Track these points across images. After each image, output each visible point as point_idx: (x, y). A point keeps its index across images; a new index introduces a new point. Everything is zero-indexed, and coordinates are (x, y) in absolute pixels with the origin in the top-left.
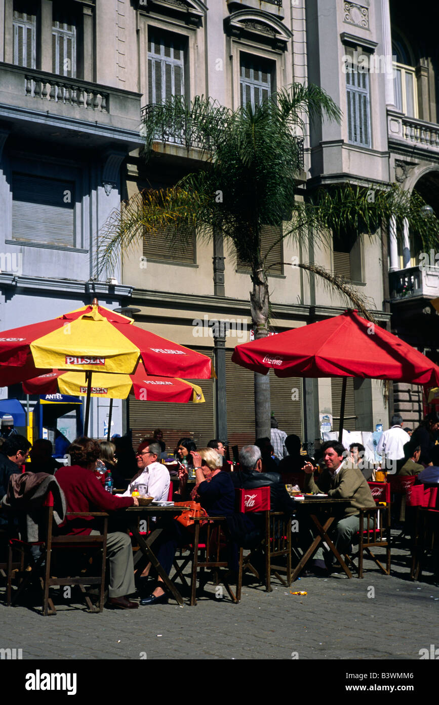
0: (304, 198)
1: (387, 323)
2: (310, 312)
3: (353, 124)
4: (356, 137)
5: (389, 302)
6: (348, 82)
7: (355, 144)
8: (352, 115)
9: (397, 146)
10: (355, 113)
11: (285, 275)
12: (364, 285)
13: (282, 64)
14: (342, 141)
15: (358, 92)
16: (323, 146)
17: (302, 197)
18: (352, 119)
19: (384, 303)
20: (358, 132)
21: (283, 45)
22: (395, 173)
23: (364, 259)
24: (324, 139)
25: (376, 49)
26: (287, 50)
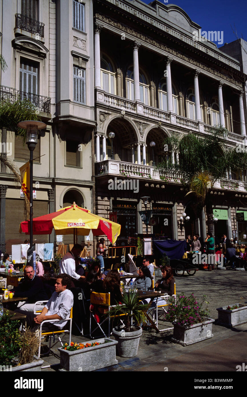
0: (52, 127)
1: (93, 186)
2: (53, 181)
3: (76, 93)
4: (78, 99)
5: (94, 177)
6: (75, 74)
7: (77, 102)
8: (76, 89)
9: (101, 105)
10: (78, 88)
11: (41, 163)
12: (82, 168)
13: (43, 64)
14: (69, 100)
15: (80, 78)
16: (61, 102)
17: (51, 126)
18: (76, 91)
19: (92, 177)
20: (79, 97)
21: (44, 55)
22: (99, 118)
23: (82, 156)
24: (61, 99)
25: (89, 59)
26: (46, 58)
